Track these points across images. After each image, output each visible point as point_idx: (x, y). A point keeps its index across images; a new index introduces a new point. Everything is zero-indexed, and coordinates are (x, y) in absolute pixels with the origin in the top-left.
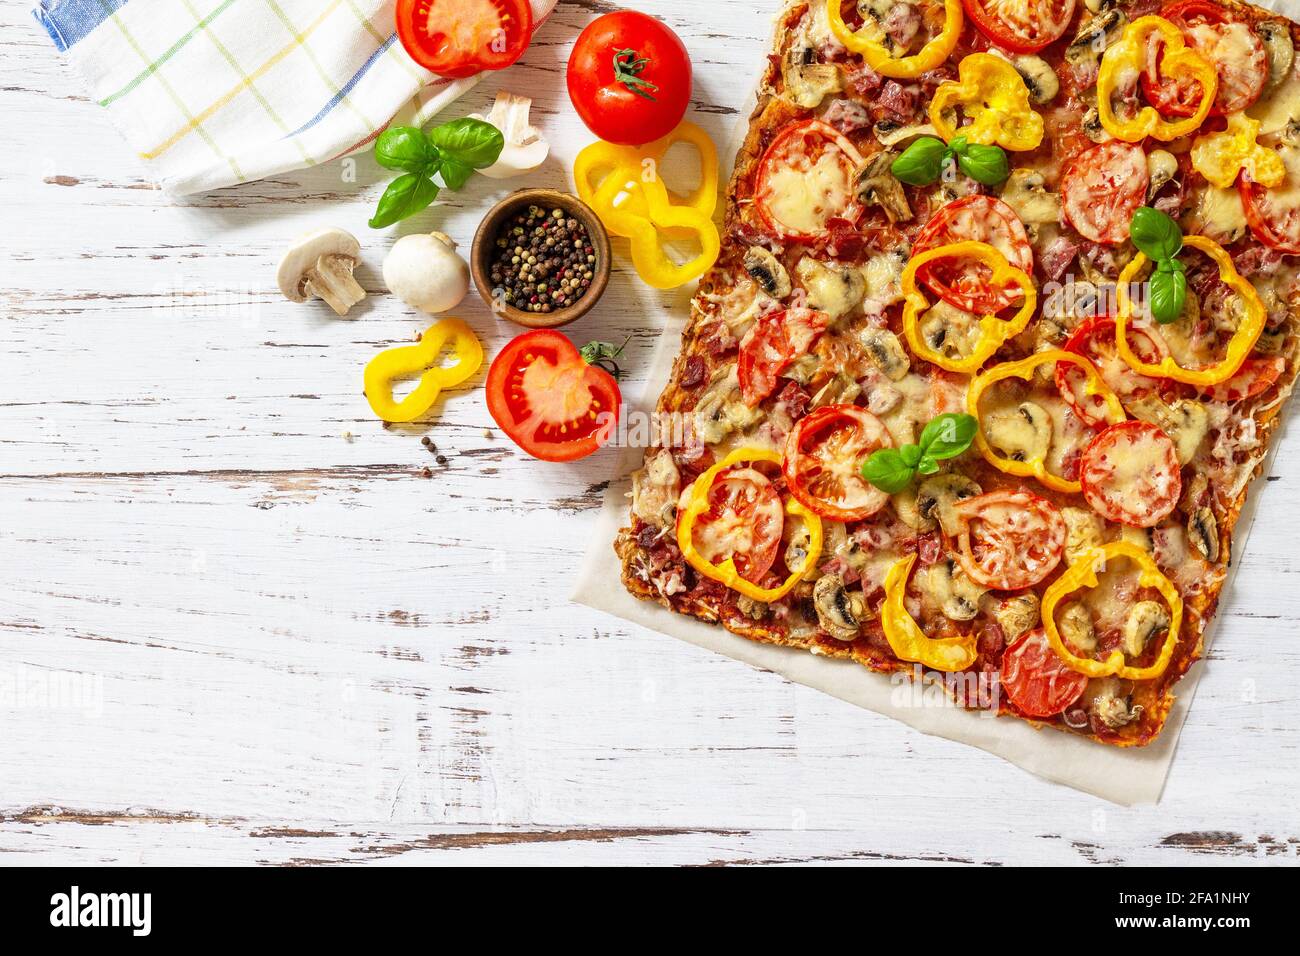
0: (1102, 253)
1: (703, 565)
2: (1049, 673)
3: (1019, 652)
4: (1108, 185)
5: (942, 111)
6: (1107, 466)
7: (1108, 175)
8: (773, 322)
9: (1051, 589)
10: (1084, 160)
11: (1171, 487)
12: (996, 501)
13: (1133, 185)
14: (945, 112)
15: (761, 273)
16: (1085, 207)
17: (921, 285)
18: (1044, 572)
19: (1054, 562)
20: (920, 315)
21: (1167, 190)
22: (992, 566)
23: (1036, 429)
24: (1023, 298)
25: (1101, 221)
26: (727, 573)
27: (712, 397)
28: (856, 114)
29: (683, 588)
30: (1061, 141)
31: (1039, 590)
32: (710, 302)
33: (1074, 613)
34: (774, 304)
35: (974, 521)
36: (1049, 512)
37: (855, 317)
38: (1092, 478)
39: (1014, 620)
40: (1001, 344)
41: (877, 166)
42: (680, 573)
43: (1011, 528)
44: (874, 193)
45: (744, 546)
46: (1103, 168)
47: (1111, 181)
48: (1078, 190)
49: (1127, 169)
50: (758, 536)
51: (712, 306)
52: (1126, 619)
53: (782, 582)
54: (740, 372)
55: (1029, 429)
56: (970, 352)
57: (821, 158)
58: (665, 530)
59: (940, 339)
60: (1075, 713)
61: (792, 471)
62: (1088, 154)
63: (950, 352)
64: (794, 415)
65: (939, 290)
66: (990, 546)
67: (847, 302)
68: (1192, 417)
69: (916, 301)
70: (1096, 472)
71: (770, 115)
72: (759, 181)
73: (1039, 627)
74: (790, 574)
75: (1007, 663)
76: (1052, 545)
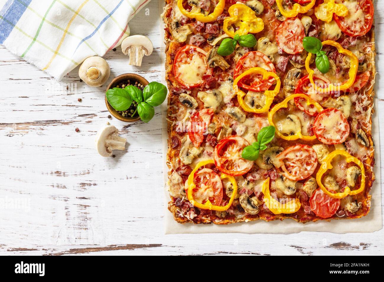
0: (297, 57)
1: (200, 205)
2: (327, 202)
3: (314, 198)
4: (291, 34)
5: (228, 28)
6: (322, 127)
7: (290, 31)
8: (196, 117)
9: (318, 174)
10: (280, 28)
11: (346, 127)
12: (290, 151)
13: (299, 31)
14: (229, 28)
15: (186, 102)
16: (286, 44)
17: (241, 88)
18: (314, 169)
19: (316, 164)
20: (244, 98)
21: (311, 29)
22: (296, 173)
23: (295, 122)
24: (276, 81)
25: (293, 46)
26: (209, 205)
27: (184, 149)
28: (200, 39)
29: (196, 215)
30: (271, 24)
31: (314, 175)
32: (173, 117)
33: (328, 179)
34: (194, 111)
35: (285, 160)
36: (309, 149)
37: (223, 106)
38: (319, 133)
39: (309, 188)
40: (273, 99)
41: (212, 54)
42: (193, 211)
43: (298, 158)
44: (214, 63)
45: (211, 194)
46: (287, 29)
47: (292, 32)
48: (282, 39)
49: (296, 27)
50: (215, 190)
51: (174, 118)
52: (346, 175)
53: (228, 202)
54: (190, 137)
55: (293, 123)
56: (264, 105)
57: (193, 57)
58: (183, 198)
59: (253, 104)
60: (340, 212)
61: (219, 165)
62: (281, 26)
63: (258, 107)
64: (213, 145)
65: (247, 88)
66: (293, 166)
67: (218, 102)
68: (345, 101)
69: (241, 94)
70: (319, 130)
71: (171, 48)
72: (175, 72)
73: (318, 188)
74: (230, 198)
75: (311, 203)
76: (313, 159)
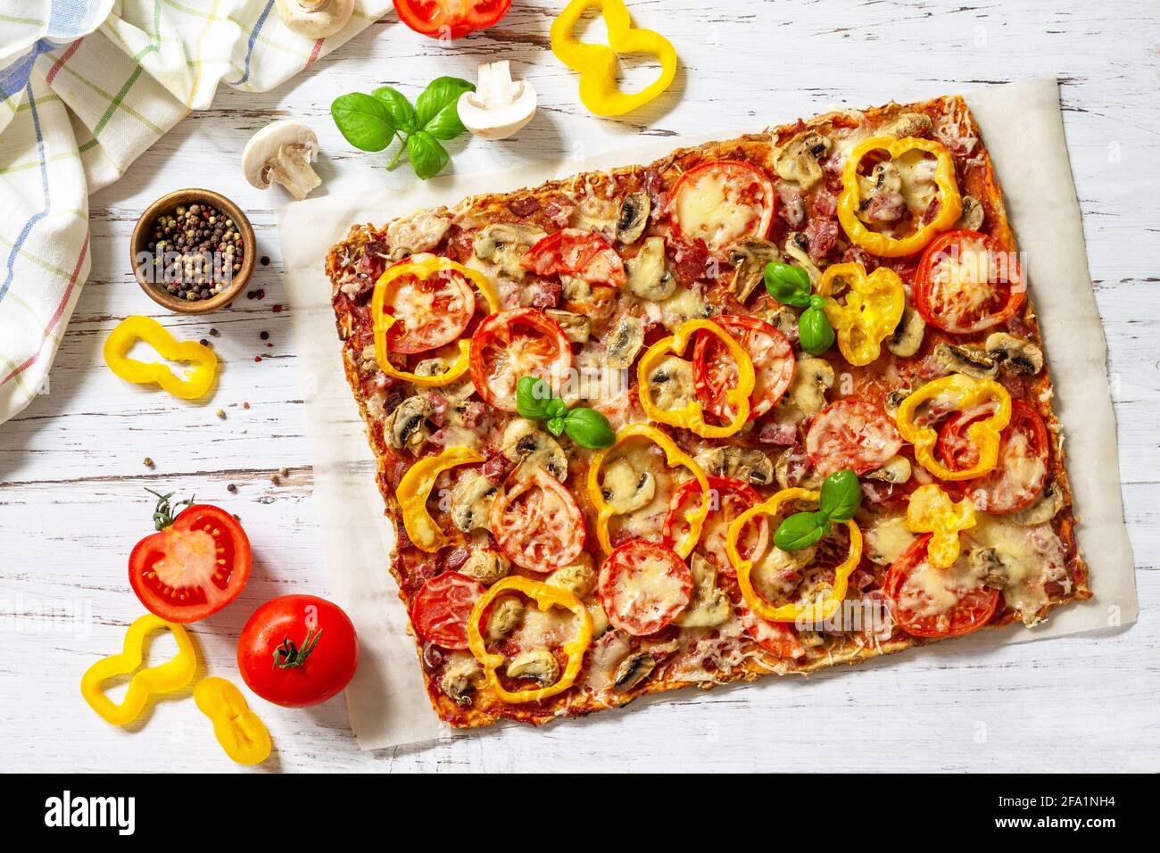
0: (801, 465)
1: (378, 302)
2: (455, 615)
3: (456, 582)
4: (858, 438)
5: (837, 276)
6: (639, 565)
7: (864, 433)
8: (596, 245)
9: (519, 578)
10: (865, 407)
11: (651, 624)
12: (561, 495)
13: (868, 456)
14: (839, 279)
15: (630, 213)
16: (829, 430)
17: (694, 338)
18: (528, 564)
19: (541, 568)
20: (670, 353)
21: (880, 485)
22: (509, 523)
23: (634, 495)
24: (729, 423)
25: (826, 450)
26: (383, 324)
27: (508, 232)
28: (795, 212)
29: (352, 297)
30: (871, 383)
31: (514, 570)
32: (584, 188)
33: (512, 605)
34: (612, 236)
35: (534, 487)
36: (577, 540)
37: (639, 302)
38: (621, 558)
39: (479, 564)
40: (684, 427)
41: (764, 251)
42: (363, 288)
43: (547, 519)
44: (741, 261)
45: (411, 324)
46: (867, 426)
47: (862, 438)
48: (837, 417)
49: (879, 445)
50: (423, 329)
51: (582, 191)
52: (530, 650)
53: (403, 369)
54: (543, 241)
55: (632, 489)
56: (664, 409)
57: (746, 206)
58: (387, 257)
59: (661, 379)
60: (436, 653)
61: (490, 326)
62: (871, 408)
63: (654, 394)
64: (535, 303)
65: (696, 355)
66: (524, 513)
67: (646, 291)
68: (718, 608)
69: (677, 343)
70: (629, 558)
71: (756, 147)
72: (698, 169)
73: (485, 586)
74: (413, 372)
75: (442, 578)
76: (554, 559)
